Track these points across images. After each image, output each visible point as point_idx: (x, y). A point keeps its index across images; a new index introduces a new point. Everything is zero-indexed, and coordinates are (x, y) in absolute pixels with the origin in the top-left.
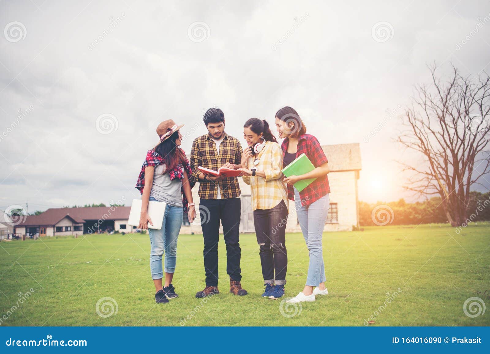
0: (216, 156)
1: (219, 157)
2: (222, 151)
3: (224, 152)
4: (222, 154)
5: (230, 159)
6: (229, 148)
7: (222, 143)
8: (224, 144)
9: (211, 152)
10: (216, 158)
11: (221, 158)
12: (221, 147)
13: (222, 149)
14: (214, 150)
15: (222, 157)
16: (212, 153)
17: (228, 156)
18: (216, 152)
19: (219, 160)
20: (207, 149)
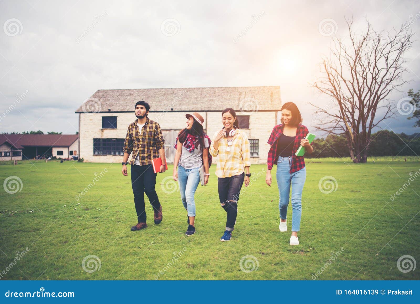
0: (139, 137)
1: (141, 137)
3: (144, 134)
4: (142, 135)
5: (148, 138)
6: (148, 130)
7: (143, 127)
8: (145, 127)
13: (143, 131)
14: (138, 132)
15: (143, 137)
16: (137, 134)
17: (147, 136)
18: (139, 134)
19: (141, 139)
20: (134, 132)
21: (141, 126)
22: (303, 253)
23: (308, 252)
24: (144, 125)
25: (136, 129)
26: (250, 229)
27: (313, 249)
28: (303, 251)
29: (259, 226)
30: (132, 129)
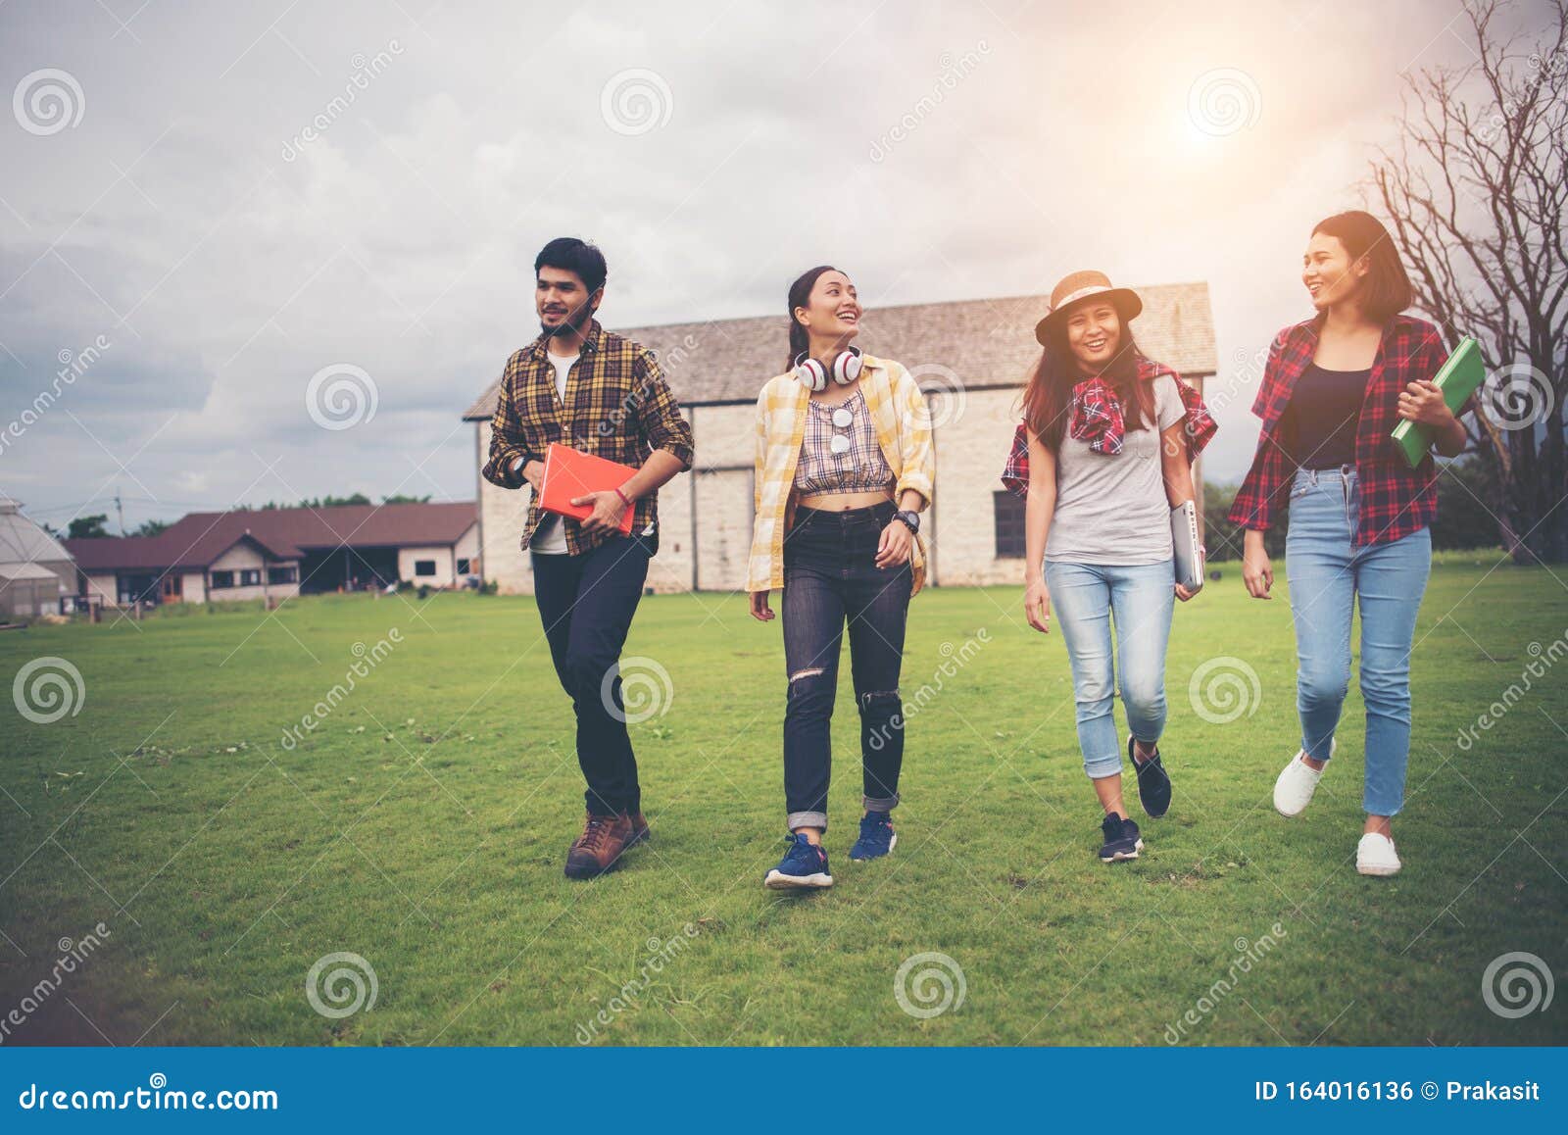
0: (556, 414)
1: (565, 418)
2: (574, 396)
3: (582, 400)
4: (573, 405)
5: (601, 420)
6: (598, 383)
7: (573, 366)
8: (583, 370)
9: (540, 399)
10: (558, 420)
11: (571, 418)
12: (570, 383)
13: (575, 389)
14: (552, 392)
15: (575, 416)
16: (546, 403)
17: (595, 413)
18: (556, 400)
19: (566, 428)
20: (531, 391)
21: (563, 363)
22: (1192, 883)
23: (1219, 876)
24: (575, 357)
25: (541, 379)
26: (1007, 796)
27: (1241, 865)
28: (1196, 874)
29: (1046, 785)
30: (522, 378)
